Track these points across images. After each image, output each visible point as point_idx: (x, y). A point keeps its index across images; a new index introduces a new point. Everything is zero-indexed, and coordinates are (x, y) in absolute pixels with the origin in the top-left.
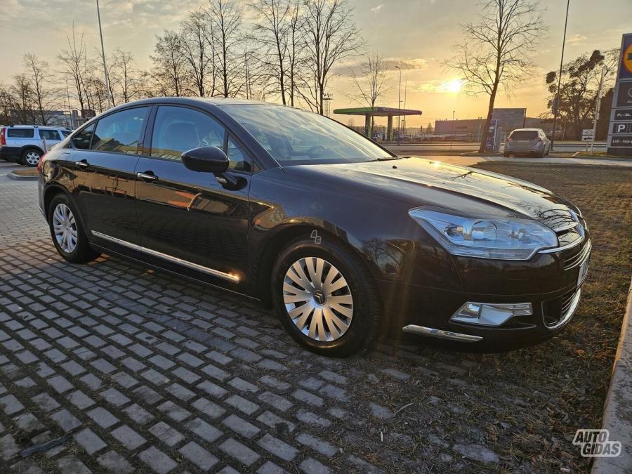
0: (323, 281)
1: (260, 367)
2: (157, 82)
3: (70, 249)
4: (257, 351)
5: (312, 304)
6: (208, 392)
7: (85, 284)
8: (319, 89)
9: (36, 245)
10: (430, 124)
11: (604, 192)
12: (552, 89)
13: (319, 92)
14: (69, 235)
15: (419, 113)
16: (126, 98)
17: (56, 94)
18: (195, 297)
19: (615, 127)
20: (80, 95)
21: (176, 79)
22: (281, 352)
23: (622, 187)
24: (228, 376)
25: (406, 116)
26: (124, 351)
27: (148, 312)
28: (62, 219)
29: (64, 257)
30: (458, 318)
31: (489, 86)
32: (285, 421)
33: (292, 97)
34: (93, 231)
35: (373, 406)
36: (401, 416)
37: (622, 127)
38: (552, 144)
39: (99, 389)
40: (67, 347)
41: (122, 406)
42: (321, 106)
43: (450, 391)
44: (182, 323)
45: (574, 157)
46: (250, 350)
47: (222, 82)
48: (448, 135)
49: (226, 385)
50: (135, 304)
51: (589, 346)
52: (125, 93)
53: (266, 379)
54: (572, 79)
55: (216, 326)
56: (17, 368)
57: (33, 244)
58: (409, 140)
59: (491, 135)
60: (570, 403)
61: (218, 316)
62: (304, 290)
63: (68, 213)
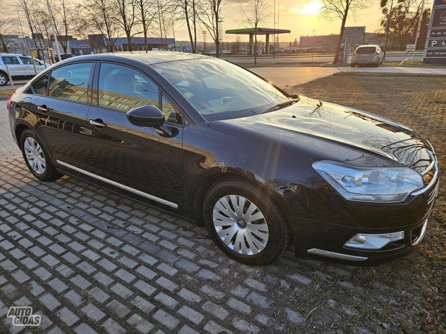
0: (244, 212)
1: (199, 277)
2: (89, 12)
3: (41, 171)
4: (195, 261)
5: (236, 227)
6: (164, 304)
7: (57, 202)
8: (215, 16)
9: (13, 165)
10: (296, 39)
11: (426, 98)
12: (385, 11)
13: (215, 19)
14: (39, 162)
15: (289, 32)
16: (66, 25)
17: (11, 23)
18: (142, 211)
19: (430, 42)
20: (30, 24)
21: (104, 10)
22: (213, 261)
23: (438, 93)
24: (176, 287)
25: (279, 34)
26: (95, 267)
27: (108, 227)
28: (32, 148)
29: (36, 177)
30: (350, 244)
31: (341, 13)
32: (225, 330)
33: (194, 23)
34: (57, 161)
35: (288, 311)
36: (310, 320)
37: (434, 43)
38: (385, 54)
39: (80, 306)
40: (50, 265)
41: (100, 321)
42: (217, 30)
43: (342, 294)
44: (136, 237)
45: (400, 66)
46: (190, 260)
47: (140, 11)
48: (309, 48)
49: (176, 295)
50: (97, 219)
51: (435, 247)
52: (65, 21)
53: (205, 289)
54: (399, 4)
55: (162, 238)
56: (14, 288)
57: (11, 163)
58: (281, 52)
59: (342, 50)
60: (429, 302)
61: (163, 228)
62: (229, 217)
63: (36, 144)
